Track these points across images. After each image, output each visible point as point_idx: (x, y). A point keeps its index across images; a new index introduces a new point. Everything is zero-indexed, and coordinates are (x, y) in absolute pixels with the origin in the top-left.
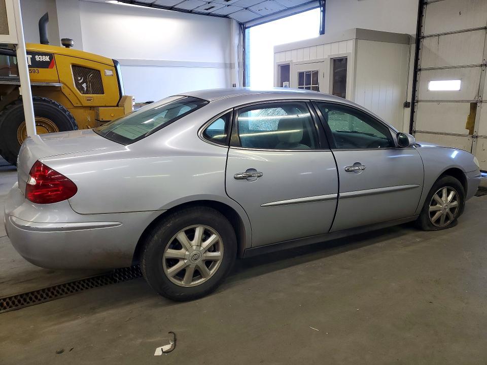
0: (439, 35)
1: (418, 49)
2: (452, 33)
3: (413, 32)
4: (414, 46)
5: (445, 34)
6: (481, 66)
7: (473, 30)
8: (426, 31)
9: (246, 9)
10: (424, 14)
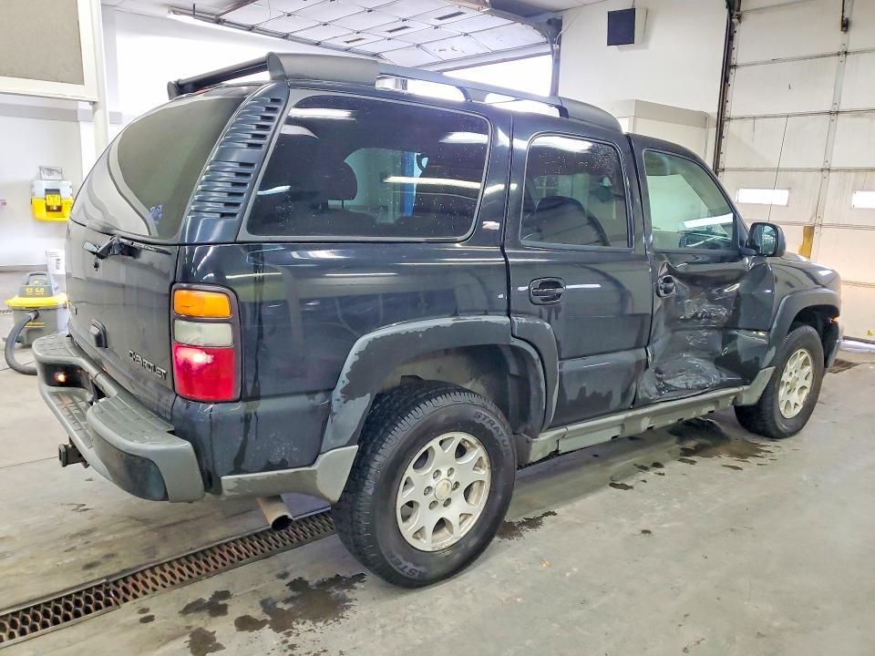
0: (754, 118)
1: (720, 136)
2: (775, 117)
3: (713, 109)
4: (713, 131)
5: (765, 117)
6: (822, 170)
7: (812, 114)
8: (733, 109)
9: (418, 46)
10: (730, 82)
